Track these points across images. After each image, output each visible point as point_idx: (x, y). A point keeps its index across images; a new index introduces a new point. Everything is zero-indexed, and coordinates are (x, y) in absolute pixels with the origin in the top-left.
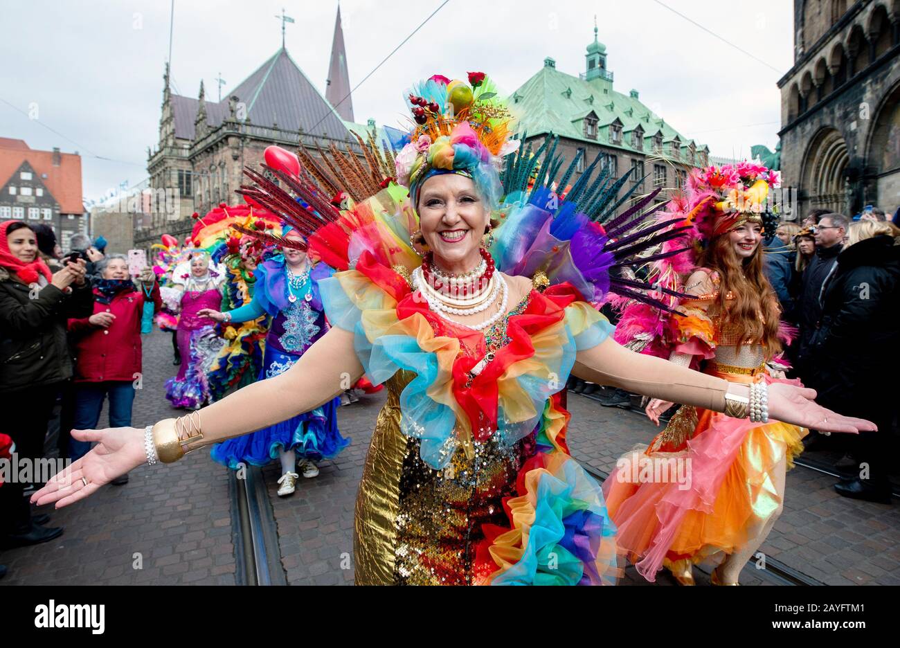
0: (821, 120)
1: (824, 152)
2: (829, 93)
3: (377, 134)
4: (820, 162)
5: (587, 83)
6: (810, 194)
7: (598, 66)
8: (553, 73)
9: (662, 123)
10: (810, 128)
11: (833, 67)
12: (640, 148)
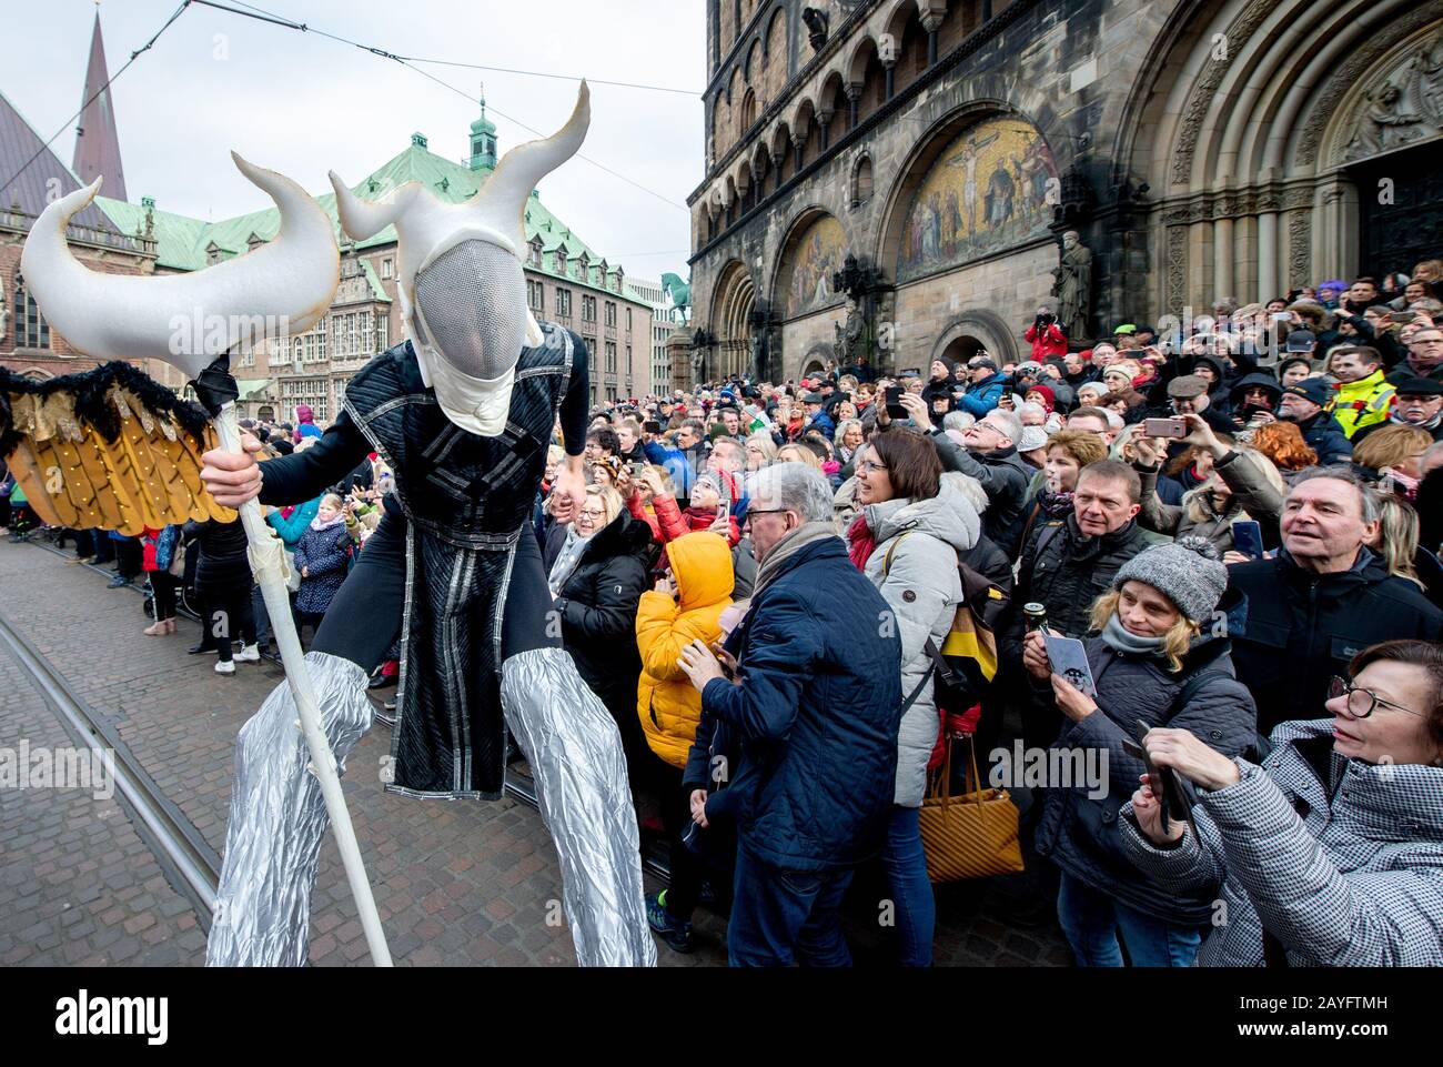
0: (729, 251)
1: (734, 289)
2: (739, 219)
3: (154, 221)
4: (730, 301)
5: (471, 173)
6: (721, 338)
7: (485, 151)
8: (424, 154)
9: (568, 234)
10: (719, 259)
11: (741, 188)
12: (538, 265)
